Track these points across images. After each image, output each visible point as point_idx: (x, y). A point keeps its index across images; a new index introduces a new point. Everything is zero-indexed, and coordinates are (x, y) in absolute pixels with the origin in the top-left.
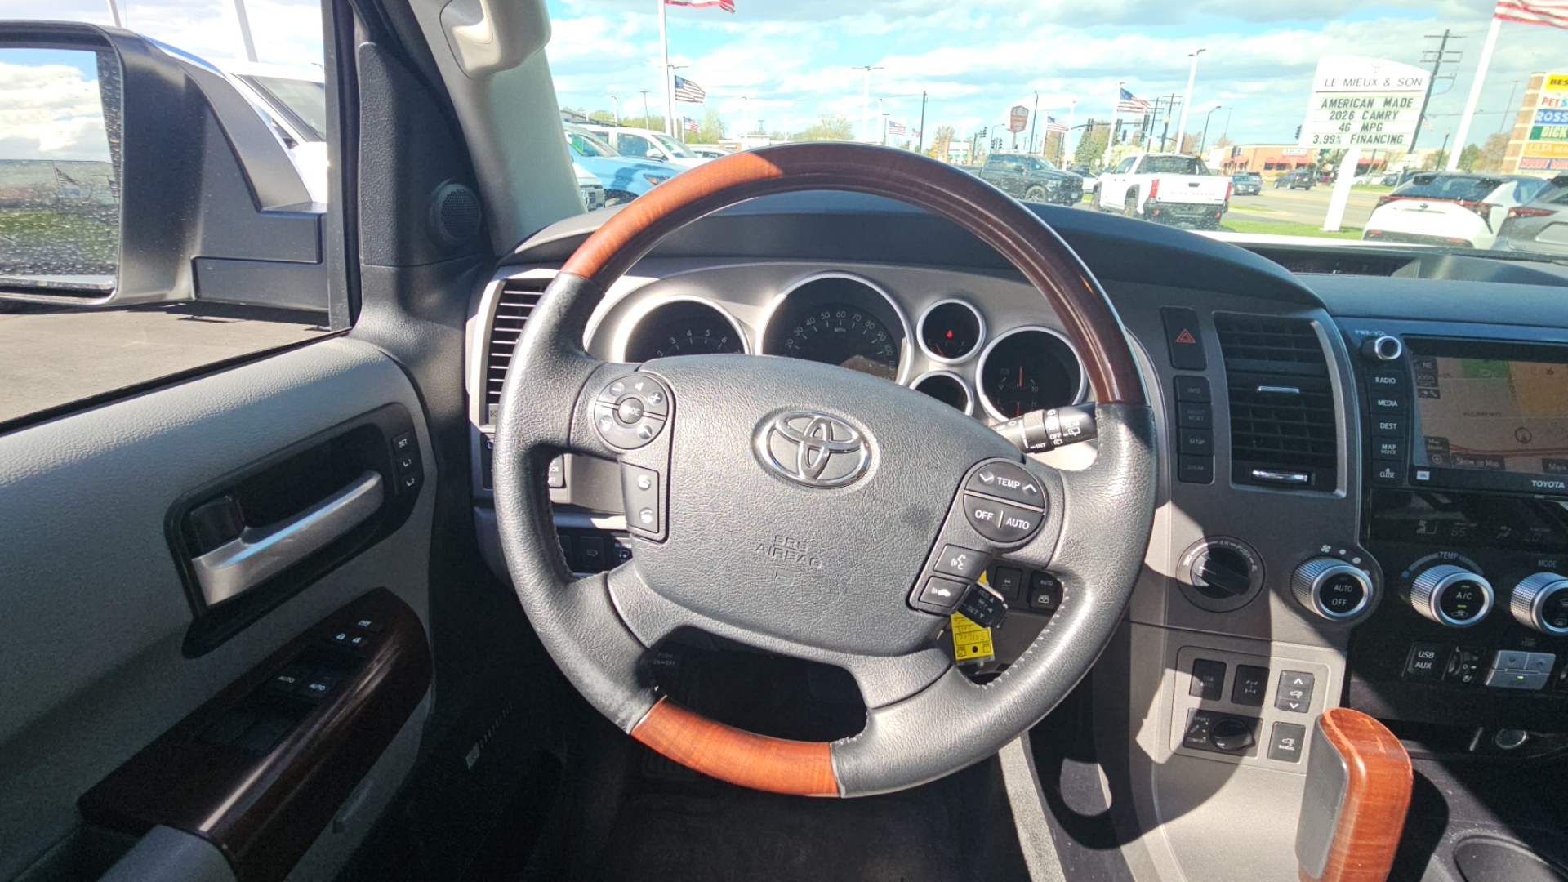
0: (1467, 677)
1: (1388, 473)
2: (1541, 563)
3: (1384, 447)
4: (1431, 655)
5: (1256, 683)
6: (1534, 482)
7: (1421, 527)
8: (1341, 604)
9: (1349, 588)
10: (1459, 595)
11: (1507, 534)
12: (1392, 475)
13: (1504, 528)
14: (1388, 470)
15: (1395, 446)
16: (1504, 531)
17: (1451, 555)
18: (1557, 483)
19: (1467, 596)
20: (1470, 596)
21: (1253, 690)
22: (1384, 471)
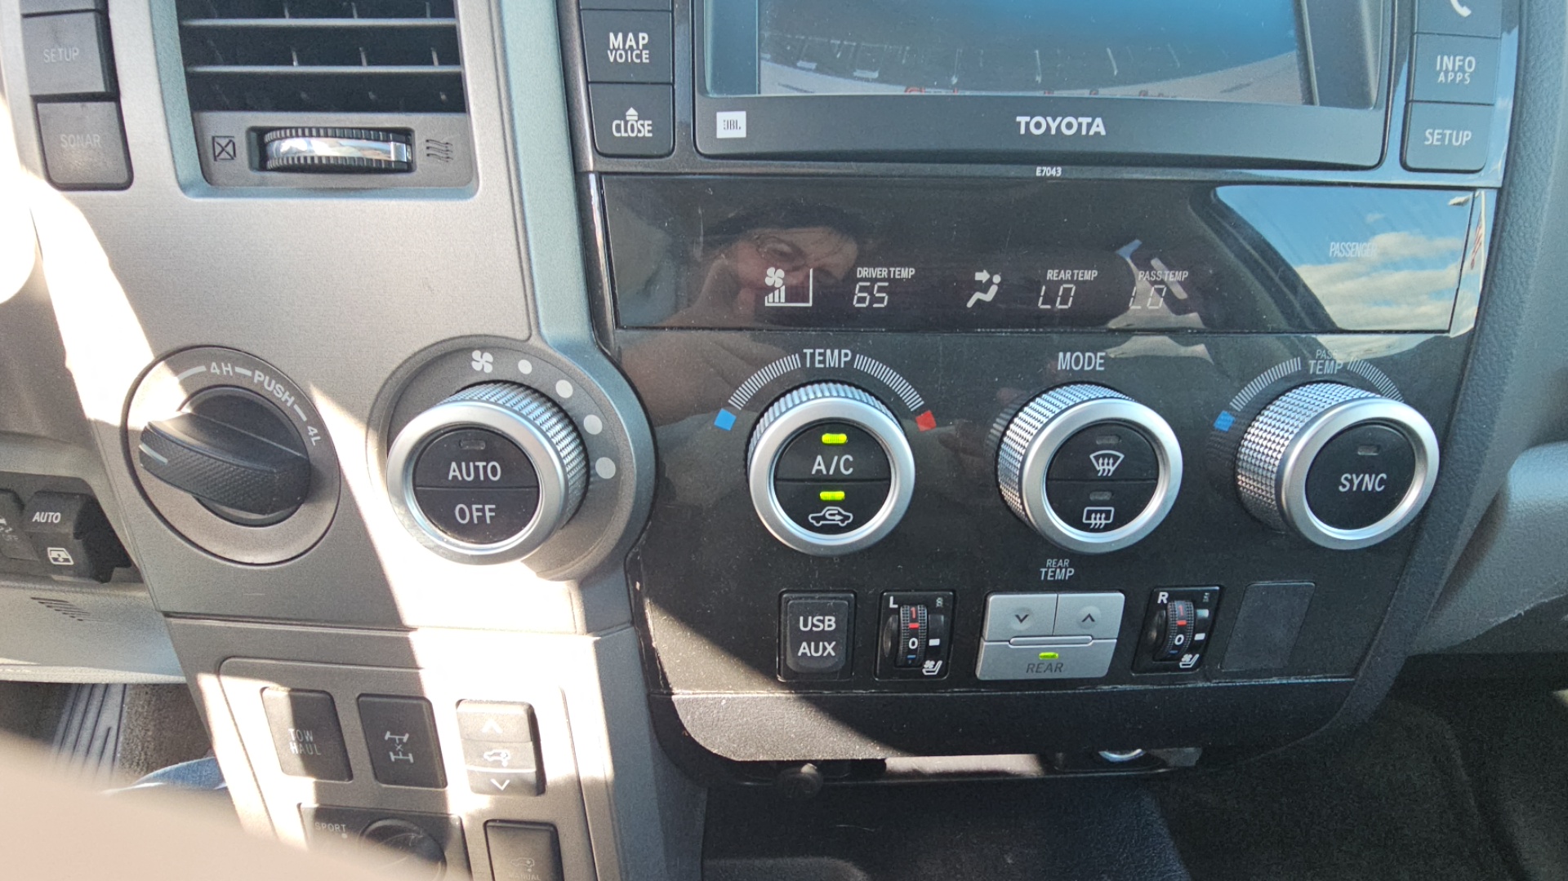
0: (929, 664)
1: (635, 125)
2: (1064, 361)
3: (615, 41)
4: (830, 623)
5: (406, 738)
6: (1023, 120)
7: (772, 289)
8: (482, 519)
9: (492, 471)
10: (819, 465)
11: (993, 290)
12: (645, 130)
13: (982, 276)
14: (632, 113)
15: (644, 38)
16: (984, 288)
17: (835, 358)
18: (1085, 121)
19: (843, 465)
20: (847, 465)
21: (405, 754)
22: (623, 117)
